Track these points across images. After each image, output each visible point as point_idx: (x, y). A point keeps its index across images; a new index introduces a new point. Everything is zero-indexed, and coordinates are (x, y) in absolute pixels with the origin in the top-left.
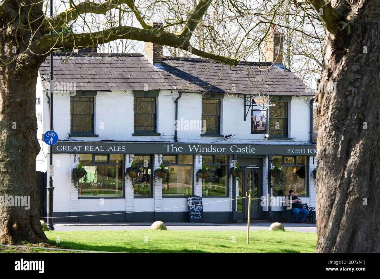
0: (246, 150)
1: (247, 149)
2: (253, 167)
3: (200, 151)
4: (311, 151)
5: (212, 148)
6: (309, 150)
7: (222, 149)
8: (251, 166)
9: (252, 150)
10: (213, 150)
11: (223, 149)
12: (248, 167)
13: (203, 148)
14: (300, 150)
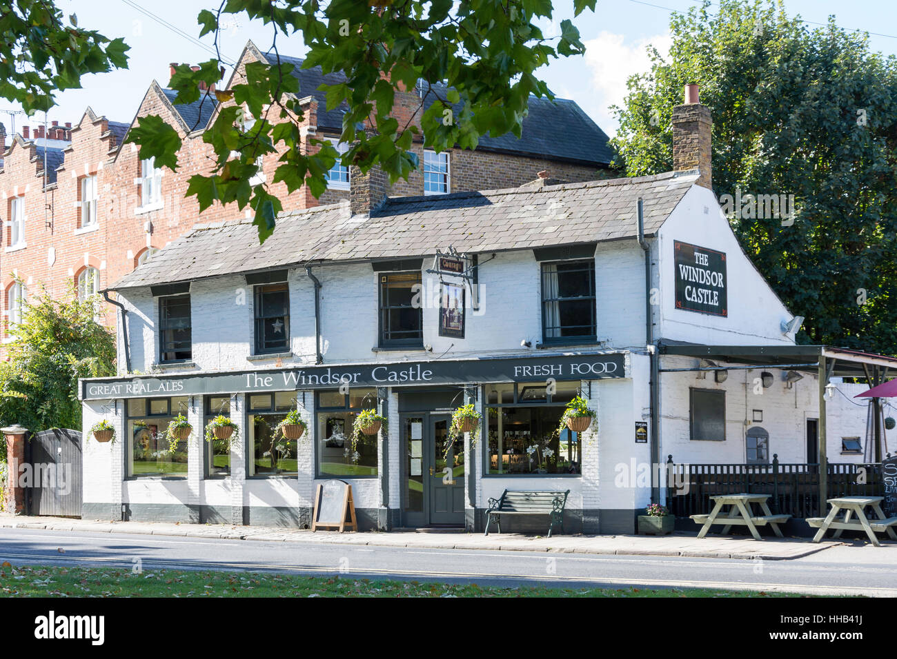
0: (408, 375)
1: (411, 373)
2: (445, 412)
3: (304, 383)
4: (578, 369)
5: (329, 376)
6: (575, 367)
7: (353, 376)
8: (440, 409)
9: (423, 374)
10: (332, 379)
11: (355, 375)
12: (432, 413)
13: (310, 377)
14: (550, 369)
